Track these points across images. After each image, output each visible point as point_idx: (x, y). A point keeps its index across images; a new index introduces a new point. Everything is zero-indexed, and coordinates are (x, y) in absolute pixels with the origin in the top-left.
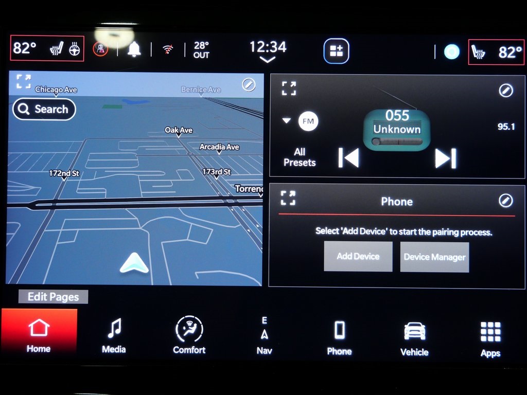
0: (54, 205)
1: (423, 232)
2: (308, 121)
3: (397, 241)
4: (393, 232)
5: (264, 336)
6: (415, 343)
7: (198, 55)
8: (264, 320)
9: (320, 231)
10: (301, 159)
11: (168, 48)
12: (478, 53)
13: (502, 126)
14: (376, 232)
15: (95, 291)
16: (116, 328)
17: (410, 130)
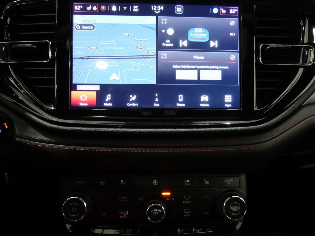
0: (88, 58)
1: (207, 67)
2: (171, 32)
3: (199, 70)
4: (198, 67)
5: (157, 100)
6: (205, 102)
7: (135, 10)
8: (157, 95)
9: (174, 67)
10: (168, 43)
11: (125, 8)
12: (224, 12)
13: (231, 34)
14: (192, 67)
15: (102, 86)
16: (109, 97)
17: (203, 35)
